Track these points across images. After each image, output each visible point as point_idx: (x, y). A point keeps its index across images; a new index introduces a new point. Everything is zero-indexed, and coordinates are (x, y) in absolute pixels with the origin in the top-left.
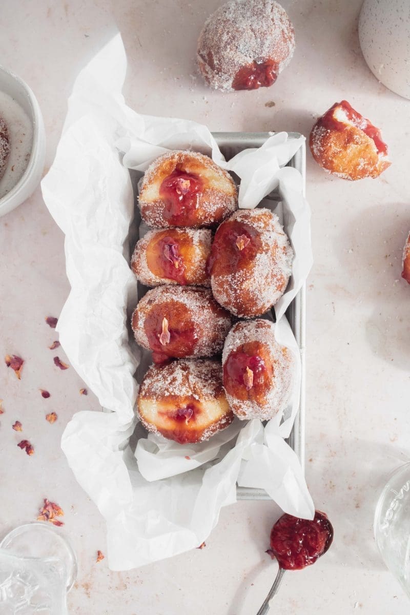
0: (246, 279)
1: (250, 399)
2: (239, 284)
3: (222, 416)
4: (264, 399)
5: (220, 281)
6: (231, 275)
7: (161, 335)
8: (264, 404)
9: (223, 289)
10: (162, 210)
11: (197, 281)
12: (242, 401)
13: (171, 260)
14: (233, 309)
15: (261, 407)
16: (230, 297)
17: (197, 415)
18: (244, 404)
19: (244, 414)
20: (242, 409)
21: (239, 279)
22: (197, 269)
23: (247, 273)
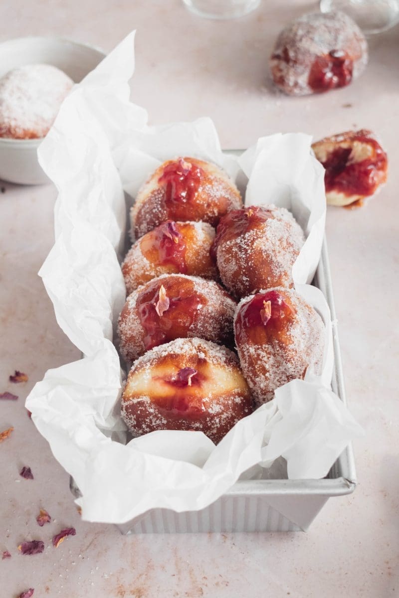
0: (258, 238)
1: (270, 341)
2: (250, 244)
3: (236, 390)
4: (287, 335)
5: (228, 247)
6: (239, 237)
7: (158, 303)
8: (288, 343)
9: (232, 254)
10: (161, 197)
11: (200, 265)
12: (260, 347)
13: (170, 235)
14: (245, 279)
15: (284, 349)
16: (239, 261)
17: (203, 381)
18: (263, 352)
19: (264, 371)
20: (261, 360)
21: (249, 238)
22: (200, 249)
23: (258, 233)
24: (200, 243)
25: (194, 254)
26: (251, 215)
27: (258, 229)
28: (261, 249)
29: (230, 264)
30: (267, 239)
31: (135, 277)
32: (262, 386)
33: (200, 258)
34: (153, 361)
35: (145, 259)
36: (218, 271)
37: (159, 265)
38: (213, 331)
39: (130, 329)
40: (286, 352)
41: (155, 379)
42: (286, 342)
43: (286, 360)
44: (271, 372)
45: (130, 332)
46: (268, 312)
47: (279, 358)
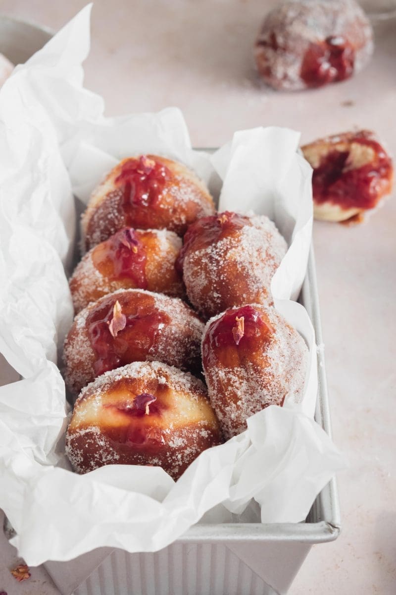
0: (232, 248)
1: (242, 364)
2: (222, 254)
3: (202, 422)
4: (262, 356)
5: (196, 257)
6: (210, 247)
7: (112, 322)
8: (263, 366)
9: (201, 266)
10: (118, 200)
11: (163, 280)
12: (231, 370)
13: (128, 244)
14: (216, 295)
15: (259, 373)
16: (210, 275)
17: (163, 410)
18: (235, 376)
19: (236, 398)
20: (232, 386)
21: (221, 248)
22: (163, 261)
23: (232, 241)
24: (163, 254)
25: (156, 267)
26: (224, 221)
27: (232, 237)
28: (235, 260)
29: (198, 278)
30: (243, 249)
31: (85, 294)
32: (233, 416)
33: (162, 271)
34: (104, 387)
35: (97, 272)
36: (184, 287)
37: (114, 279)
38: (177, 355)
39: (79, 353)
40: (262, 376)
41: (107, 406)
42: (262, 365)
43: (262, 386)
44: (243, 399)
45: (78, 356)
46: (241, 329)
47: (253, 384)
